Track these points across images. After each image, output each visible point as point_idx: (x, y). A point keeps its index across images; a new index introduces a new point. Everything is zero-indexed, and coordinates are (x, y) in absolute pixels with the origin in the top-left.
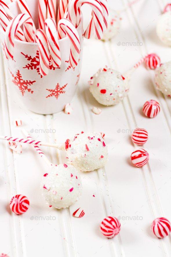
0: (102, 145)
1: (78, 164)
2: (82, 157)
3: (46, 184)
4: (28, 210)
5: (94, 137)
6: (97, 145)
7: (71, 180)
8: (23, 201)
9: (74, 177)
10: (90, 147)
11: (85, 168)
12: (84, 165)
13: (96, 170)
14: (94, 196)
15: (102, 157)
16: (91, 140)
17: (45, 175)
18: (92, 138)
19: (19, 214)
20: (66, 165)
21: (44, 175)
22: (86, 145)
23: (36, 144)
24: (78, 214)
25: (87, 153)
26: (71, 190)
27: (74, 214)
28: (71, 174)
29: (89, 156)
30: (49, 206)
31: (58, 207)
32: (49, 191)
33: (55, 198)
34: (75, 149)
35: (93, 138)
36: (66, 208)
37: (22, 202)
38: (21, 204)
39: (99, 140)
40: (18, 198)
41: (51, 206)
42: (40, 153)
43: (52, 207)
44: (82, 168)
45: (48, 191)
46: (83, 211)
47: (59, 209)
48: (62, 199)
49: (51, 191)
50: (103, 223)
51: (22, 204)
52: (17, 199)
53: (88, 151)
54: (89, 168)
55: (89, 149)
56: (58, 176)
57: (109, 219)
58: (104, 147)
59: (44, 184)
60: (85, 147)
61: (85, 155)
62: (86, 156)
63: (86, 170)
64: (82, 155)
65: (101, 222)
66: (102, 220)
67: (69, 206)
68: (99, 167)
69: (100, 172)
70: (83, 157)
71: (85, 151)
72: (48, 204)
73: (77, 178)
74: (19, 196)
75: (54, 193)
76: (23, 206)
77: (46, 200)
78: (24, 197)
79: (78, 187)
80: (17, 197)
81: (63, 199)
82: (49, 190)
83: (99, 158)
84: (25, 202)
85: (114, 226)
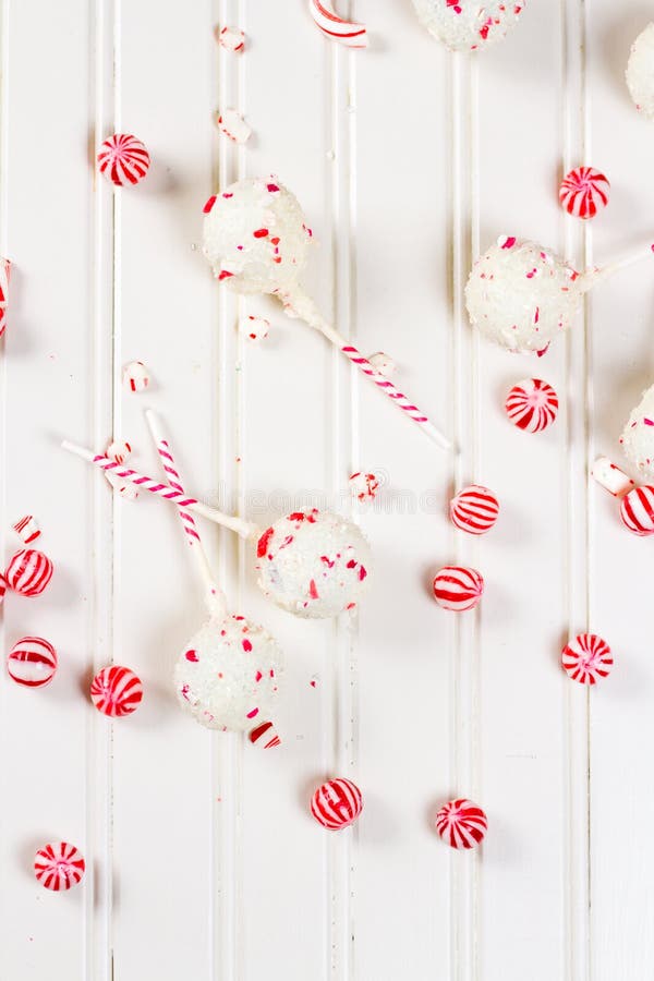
0: (355, 577)
5: (339, 556)
6: (342, 584)
7: (255, 691)
10: (323, 589)
14: (313, 684)
16: (328, 568)
18: (332, 565)
22: (312, 584)
25: (311, 602)
28: (258, 672)
32: (196, 708)
34: (281, 573)
35: (336, 562)
39: (352, 564)
42: (188, 531)
45: (191, 706)
46: (277, 737)
48: (225, 729)
49: (201, 710)
53: (316, 599)
55: (319, 594)
56: (222, 680)
57: (336, 800)
58: (361, 580)
60: (308, 587)
61: (306, 605)
64: (296, 602)
71: (307, 596)
73: (272, 675)
75: (207, 717)
82: (195, 705)
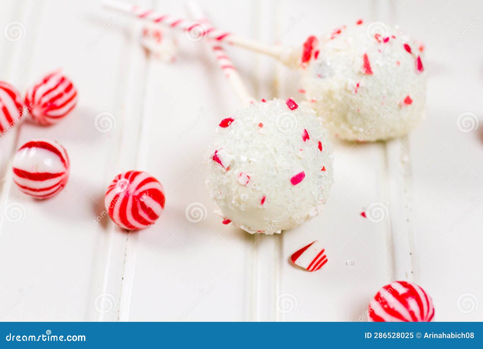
0: (412, 64)
1: (332, 110)
2: (346, 89)
3: (221, 149)
4: (157, 221)
5: (394, 37)
6: (398, 63)
7: (301, 150)
8: (145, 192)
9: (312, 143)
10: (377, 65)
11: (351, 127)
12: (349, 116)
13: (382, 142)
14: (363, 214)
15: (408, 101)
16: (382, 43)
17: (225, 123)
18: (386, 40)
19: (129, 230)
20: (294, 103)
21: (220, 122)
22: (366, 58)
23: (220, 38)
24: (305, 260)
25: (364, 81)
26: (297, 180)
27: (295, 256)
28: (306, 131)
29: (367, 91)
30: (223, 220)
31: (249, 228)
32: (229, 172)
33: (242, 196)
34: (329, 64)
35: (391, 39)
36: (272, 233)
37: (141, 194)
38: (136, 198)
39: (408, 48)
40: (132, 180)
41: (227, 222)
42: (225, 67)
43: (229, 224)
44: (343, 126)
45: (224, 171)
46: (323, 251)
47: (252, 233)
48: (263, 201)
49: (235, 172)
50: (378, 297)
51: (141, 200)
52: (128, 181)
53: (369, 77)
54: (361, 130)
55: (373, 70)
56: (261, 130)
57: (402, 290)
58: (418, 71)
59: (217, 149)
60: (361, 62)
61: (358, 85)
62: (359, 90)
63: (351, 136)
64: (346, 85)
65: (375, 294)
66: (378, 287)
67: (282, 231)
68: (392, 135)
69: (395, 149)
70: (350, 92)
71: (360, 73)
72: (219, 214)
73: (320, 147)
74: (136, 174)
75: (243, 180)
76: (143, 205)
77: (215, 199)
78: (150, 180)
79: (321, 177)
80: (131, 176)
81: (265, 202)
82: (228, 169)
83: (398, 102)
84: (150, 196)
85: (412, 313)
